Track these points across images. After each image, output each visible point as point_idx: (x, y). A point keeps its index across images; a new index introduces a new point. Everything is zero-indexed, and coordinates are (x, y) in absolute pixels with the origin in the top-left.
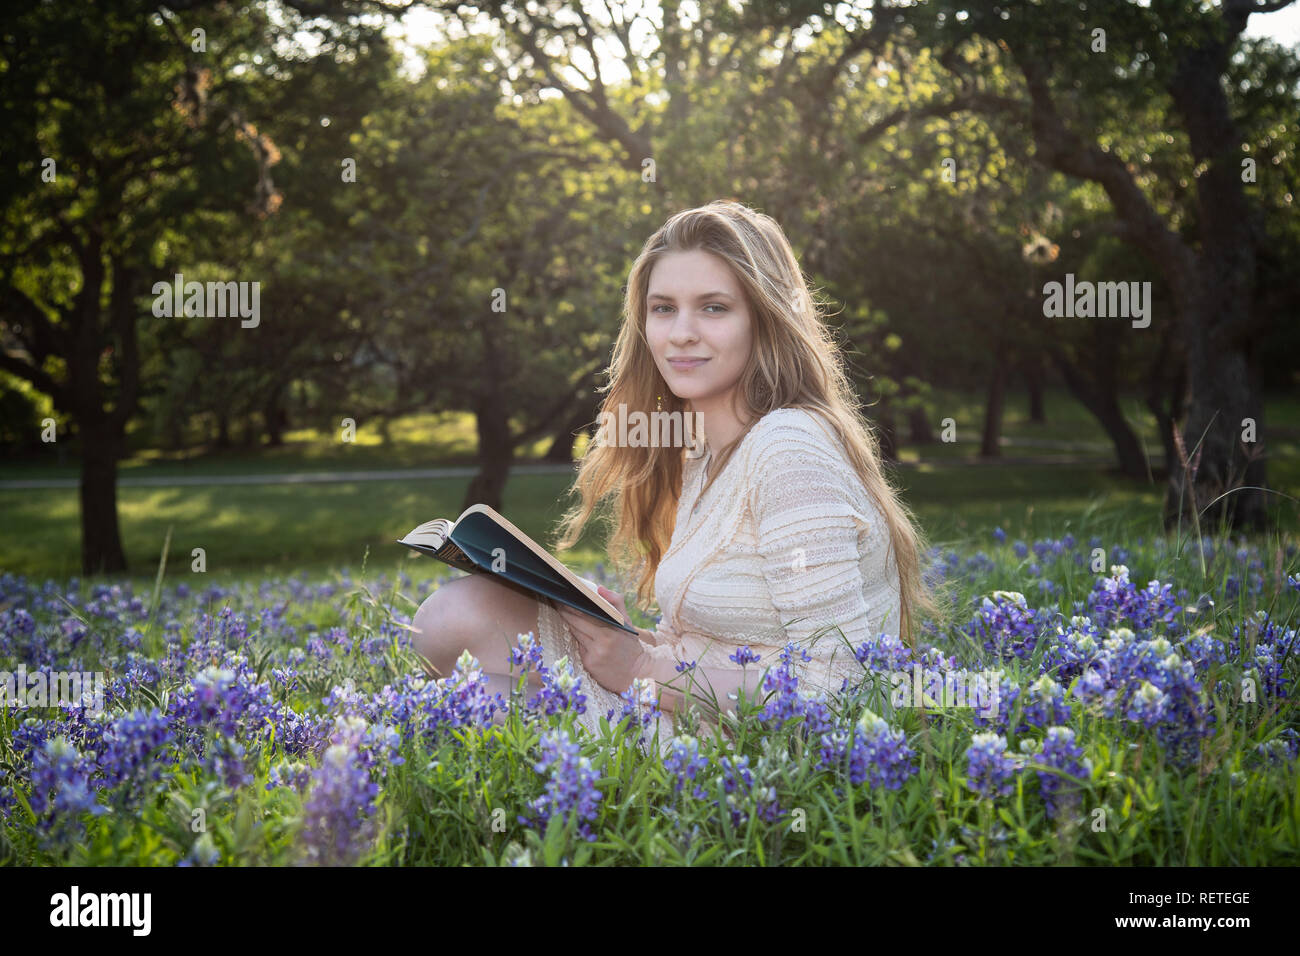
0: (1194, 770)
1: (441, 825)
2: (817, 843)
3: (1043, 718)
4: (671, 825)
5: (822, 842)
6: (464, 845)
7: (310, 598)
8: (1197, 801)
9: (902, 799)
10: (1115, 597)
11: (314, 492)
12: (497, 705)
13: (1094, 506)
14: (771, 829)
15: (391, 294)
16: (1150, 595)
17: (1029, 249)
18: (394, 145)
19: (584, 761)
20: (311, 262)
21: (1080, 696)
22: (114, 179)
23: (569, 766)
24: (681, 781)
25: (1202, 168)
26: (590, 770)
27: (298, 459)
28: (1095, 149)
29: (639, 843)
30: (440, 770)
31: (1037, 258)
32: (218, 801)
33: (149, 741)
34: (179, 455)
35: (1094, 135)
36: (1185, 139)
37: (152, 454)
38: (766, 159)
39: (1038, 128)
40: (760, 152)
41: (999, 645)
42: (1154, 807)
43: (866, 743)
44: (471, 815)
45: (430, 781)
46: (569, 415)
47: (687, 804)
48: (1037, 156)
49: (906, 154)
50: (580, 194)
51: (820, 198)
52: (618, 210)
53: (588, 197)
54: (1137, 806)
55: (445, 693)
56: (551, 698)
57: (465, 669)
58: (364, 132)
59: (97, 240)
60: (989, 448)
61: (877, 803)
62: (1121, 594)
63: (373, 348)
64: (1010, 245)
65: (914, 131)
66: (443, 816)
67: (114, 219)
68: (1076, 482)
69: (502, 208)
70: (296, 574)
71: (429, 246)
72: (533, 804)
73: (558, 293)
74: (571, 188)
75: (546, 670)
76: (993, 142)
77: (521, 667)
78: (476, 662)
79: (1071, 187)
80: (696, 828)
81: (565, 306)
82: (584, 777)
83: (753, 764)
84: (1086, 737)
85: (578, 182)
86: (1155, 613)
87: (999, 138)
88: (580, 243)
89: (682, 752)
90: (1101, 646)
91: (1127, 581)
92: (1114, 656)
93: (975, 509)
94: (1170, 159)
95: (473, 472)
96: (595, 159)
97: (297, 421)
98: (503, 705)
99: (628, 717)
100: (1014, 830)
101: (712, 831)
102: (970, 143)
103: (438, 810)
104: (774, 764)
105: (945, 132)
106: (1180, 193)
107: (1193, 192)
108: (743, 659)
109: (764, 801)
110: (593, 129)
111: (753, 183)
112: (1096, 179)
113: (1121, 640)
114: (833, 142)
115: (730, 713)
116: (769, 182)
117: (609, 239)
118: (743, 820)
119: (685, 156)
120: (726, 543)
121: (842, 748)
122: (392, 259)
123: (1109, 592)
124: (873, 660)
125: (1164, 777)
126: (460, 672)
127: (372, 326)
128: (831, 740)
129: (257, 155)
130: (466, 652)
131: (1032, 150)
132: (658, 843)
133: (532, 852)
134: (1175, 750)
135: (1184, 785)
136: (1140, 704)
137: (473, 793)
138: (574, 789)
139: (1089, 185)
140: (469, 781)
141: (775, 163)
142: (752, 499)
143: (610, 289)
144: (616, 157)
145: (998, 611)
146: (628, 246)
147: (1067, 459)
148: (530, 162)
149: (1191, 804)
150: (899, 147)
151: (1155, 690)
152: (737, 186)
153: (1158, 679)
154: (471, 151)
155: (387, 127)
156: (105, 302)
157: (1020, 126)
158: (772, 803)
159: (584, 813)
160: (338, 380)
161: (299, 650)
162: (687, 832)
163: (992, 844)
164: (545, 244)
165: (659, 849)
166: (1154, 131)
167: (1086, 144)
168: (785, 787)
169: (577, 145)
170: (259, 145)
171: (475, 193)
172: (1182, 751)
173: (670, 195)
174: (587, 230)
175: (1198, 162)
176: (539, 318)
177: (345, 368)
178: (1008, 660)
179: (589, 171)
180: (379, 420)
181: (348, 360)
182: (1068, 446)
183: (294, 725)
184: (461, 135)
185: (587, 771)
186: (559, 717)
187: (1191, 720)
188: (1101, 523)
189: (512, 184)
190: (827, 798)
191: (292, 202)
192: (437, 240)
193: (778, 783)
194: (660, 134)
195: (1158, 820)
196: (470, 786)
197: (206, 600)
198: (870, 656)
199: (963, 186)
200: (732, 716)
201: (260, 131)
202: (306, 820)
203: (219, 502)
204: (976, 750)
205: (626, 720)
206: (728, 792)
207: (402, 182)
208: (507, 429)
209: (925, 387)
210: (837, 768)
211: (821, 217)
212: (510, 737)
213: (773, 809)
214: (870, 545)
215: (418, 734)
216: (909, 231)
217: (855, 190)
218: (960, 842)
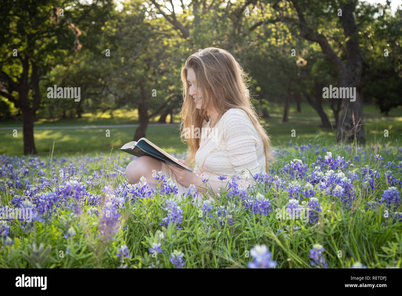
0: (350, 210)
1: (137, 226)
2: (244, 230)
3: (308, 195)
4: (203, 225)
5: (245, 230)
6: (143, 231)
7: (92, 162)
8: (351, 218)
9: (268, 218)
10: (328, 161)
11: (91, 131)
12: (151, 192)
13: (318, 136)
14: (231, 226)
15: (114, 73)
16: (338, 160)
17: (298, 62)
18: (114, 30)
19: (179, 208)
20: (91, 65)
21: (319, 189)
22: (33, 39)
23: (174, 208)
24: (206, 213)
25: (347, 39)
26: (180, 210)
27: (86, 122)
28: (317, 33)
29: (194, 231)
30: (136, 210)
31: (300, 64)
32: (74, 218)
33: (52, 201)
34: (52, 120)
35: (317, 29)
36: (343, 30)
37: (44, 120)
38: (223, 35)
39: (301, 27)
40: (221, 33)
41: (295, 174)
42: (340, 220)
43: (258, 202)
44: (145, 222)
45: (133, 213)
46: (165, 109)
47: (208, 220)
48: (301, 35)
49: (262, 34)
50: (168, 45)
51: (238, 47)
52: (179, 50)
53: (171, 46)
54: (335, 220)
55: (137, 188)
56: (168, 190)
57: (142, 181)
58: (105, 27)
59: (27, 58)
60: (285, 119)
61: (261, 219)
62: (330, 160)
63: (108, 89)
64: (292, 61)
65: (265, 28)
66: (137, 223)
67: (32, 51)
68: (311, 129)
69: (146, 49)
70: (88, 154)
71: (124, 60)
72: (163, 219)
73: (162, 73)
74: (166, 43)
75: (166, 182)
76: (288, 31)
77: (159, 181)
78: (145, 179)
79: (310, 44)
80: (210, 226)
81: (164, 78)
82: (178, 212)
83: (226, 208)
84: (321, 200)
85: (168, 41)
86: (339, 165)
87: (289, 30)
88: (168, 60)
89: (206, 205)
90: (325, 175)
91: (331, 156)
92: (328, 178)
93: (281, 137)
94: (338, 36)
95: (137, 126)
96: (173, 35)
97: (86, 111)
98: (153, 191)
99: (189, 195)
100: (300, 227)
101: (214, 227)
102: (281, 31)
103: (136, 221)
104: (232, 208)
105: (274, 28)
106: (341, 46)
107: (345, 46)
108: (222, 179)
109: (229, 219)
110: (172, 26)
111: (219, 42)
112: (317, 42)
113: (330, 173)
114: (242, 30)
115: (218, 194)
116: (223, 42)
117: (177, 58)
118: (223, 224)
119: (200, 34)
120: (217, 147)
121: (251, 204)
122: (114, 63)
123: (326, 160)
124: (259, 179)
125: (343, 212)
126: (141, 182)
127: (107, 84)
128: (248, 201)
129: (74, 33)
130: (142, 176)
131: (299, 33)
132: (199, 230)
133: (164, 233)
134: (345, 204)
135: (348, 214)
136: (336, 191)
137: (146, 217)
138: (176, 215)
139: (315, 43)
140: (145, 213)
141: (226, 36)
142: (225, 134)
143: (177, 73)
144: (179, 34)
145: (295, 165)
146: (183, 60)
147: (308, 123)
148: (153, 36)
149: (350, 219)
150: (261, 32)
151: (340, 187)
152: (214, 43)
153: (341, 184)
154: (137, 33)
155: (112, 25)
156: (29, 76)
157: (296, 26)
158: (231, 219)
159: (178, 222)
160: (98, 99)
161: (91, 176)
162: (207, 227)
163: (294, 230)
164: (158, 60)
165: (200, 232)
166: (333, 28)
167: (314, 32)
168: (234, 215)
169: (168, 31)
170: (75, 30)
171: (138, 44)
172: (347, 204)
173: (195, 46)
174: (170, 56)
175: (346, 37)
176: (156, 81)
177: (100, 95)
178: (297, 179)
179: (171, 38)
180: (110, 111)
181: (101, 93)
182: (308, 119)
183: (92, 197)
184: (134, 28)
185: (179, 210)
186: (170, 195)
187: (350, 195)
188: (319, 141)
189: (148, 42)
190: (247, 217)
191: (85, 47)
192: (127, 58)
193: (232, 213)
194: (192, 28)
195: (341, 223)
196: (145, 215)
197: (62, 162)
198: (258, 177)
199: (279, 44)
200: (219, 195)
201: (75, 26)
202: (100, 224)
203: (64, 134)
204: (290, 204)
205: (189, 196)
206: (219, 216)
207: (117, 41)
208: (147, 113)
209: (267, 102)
210: (249, 209)
211: (239, 52)
212: (156, 201)
213: (232, 221)
214: (258, 147)
215: (130, 200)
216: (263, 56)
217: (248, 44)
218: (285, 230)
